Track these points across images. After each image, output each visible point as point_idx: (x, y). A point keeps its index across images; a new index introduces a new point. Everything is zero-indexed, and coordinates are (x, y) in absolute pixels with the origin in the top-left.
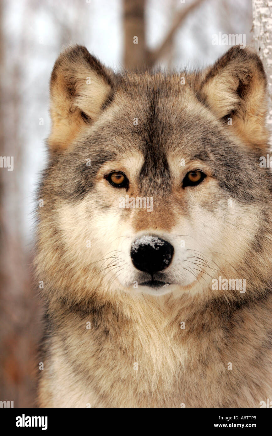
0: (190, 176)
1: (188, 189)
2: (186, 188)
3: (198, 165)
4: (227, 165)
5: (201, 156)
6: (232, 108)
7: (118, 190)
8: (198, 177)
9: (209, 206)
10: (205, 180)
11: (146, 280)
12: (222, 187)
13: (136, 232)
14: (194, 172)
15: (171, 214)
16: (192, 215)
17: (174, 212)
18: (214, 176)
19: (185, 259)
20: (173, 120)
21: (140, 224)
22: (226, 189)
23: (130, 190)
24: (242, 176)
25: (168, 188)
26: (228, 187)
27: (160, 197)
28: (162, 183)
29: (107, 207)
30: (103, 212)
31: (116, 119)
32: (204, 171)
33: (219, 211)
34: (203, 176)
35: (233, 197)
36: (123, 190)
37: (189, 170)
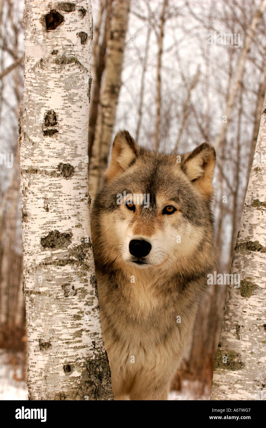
0: (167, 209)
1: (166, 216)
2: (164, 215)
3: (173, 203)
4: (188, 206)
5: (175, 199)
6: (200, 175)
7: (130, 211)
8: (172, 210)
9: (175, 226)
10: (176, 212)
11: (135, 260)
12: (184, 216)
13: (134, 235)
14: (170, 207)
15: (154, 228)
16: (166, 230)
17: (155, 227)
18: (180, 211)
19: (157, 252)
20: (165, 178)
21: (136, 232)
22: (186, 217)
23: (136, 212)
24: (196, 212)
25: (155, 214)
26: (188, 217)
27: (150, 218)
28: (152, 211)
29: (124, 219)
30: (121, 221)
31: (135, 173)
32: (175, 207)
33: (181, 229)
34: (175, 210)
35: (190, 222)
36: (133, 212)
37: (167, 205)
